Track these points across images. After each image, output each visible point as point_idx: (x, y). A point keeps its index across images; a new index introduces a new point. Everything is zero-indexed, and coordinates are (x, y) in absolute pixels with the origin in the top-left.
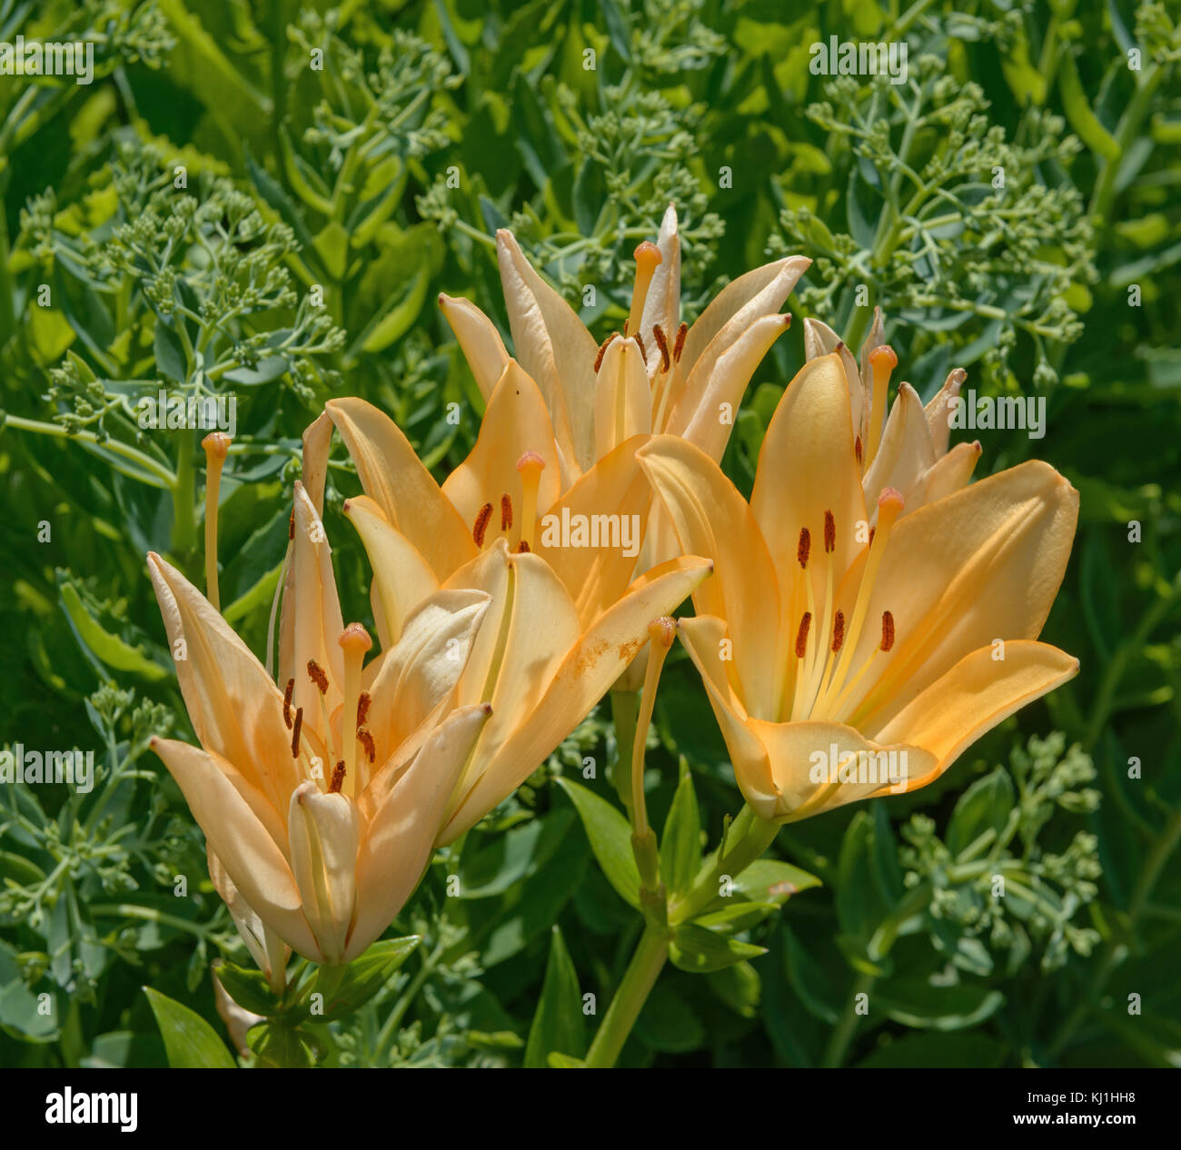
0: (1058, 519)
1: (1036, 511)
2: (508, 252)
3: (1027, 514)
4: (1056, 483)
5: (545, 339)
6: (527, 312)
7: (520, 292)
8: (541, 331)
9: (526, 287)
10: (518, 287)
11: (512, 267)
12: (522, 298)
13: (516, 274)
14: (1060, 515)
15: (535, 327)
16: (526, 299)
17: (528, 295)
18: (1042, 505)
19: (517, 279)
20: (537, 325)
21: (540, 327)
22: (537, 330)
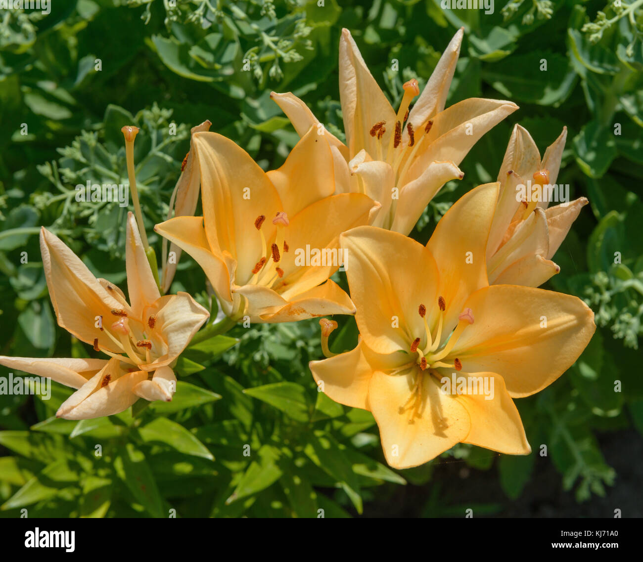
0: (582, 332)
1: (571, 324)
2: (345, 44)
3: (566, 323)
4: (587, 314)
5: (353, 100)
6: (348, 80)
7: (347, 69)
8: (352, 94)
9: (351, 66)
10: (346, 65)
11: (346, 54)
12: (347, 72)
13: (346, 58)
14: (584, 330)
15: (350, 91)
16: (349, 73)
17: (351, 71)
18: (575, 322)
19: (346, 61)
20: (352, 90)
21: (353, 91)
22: (351, 93)
